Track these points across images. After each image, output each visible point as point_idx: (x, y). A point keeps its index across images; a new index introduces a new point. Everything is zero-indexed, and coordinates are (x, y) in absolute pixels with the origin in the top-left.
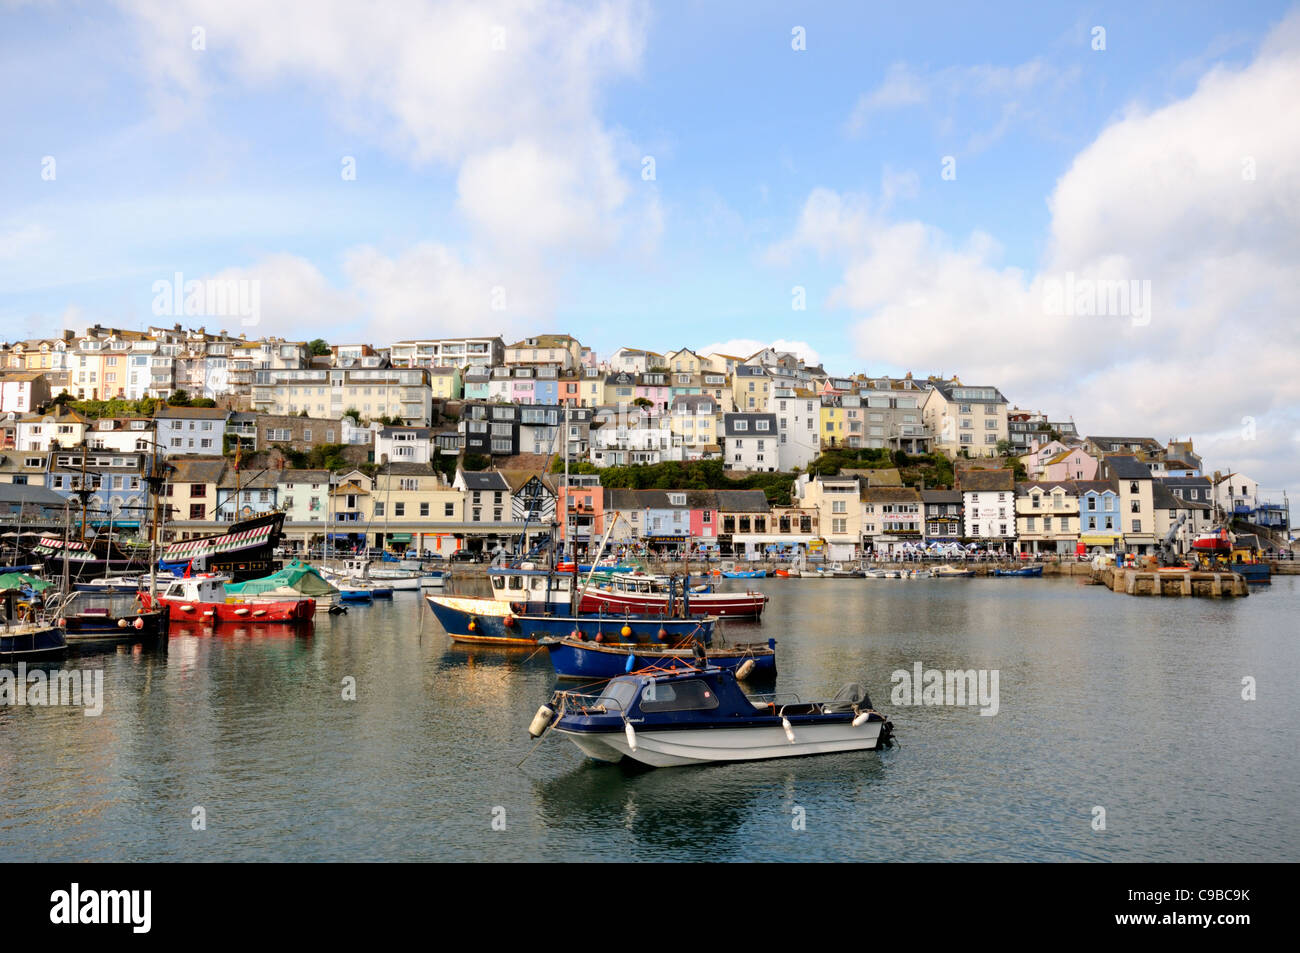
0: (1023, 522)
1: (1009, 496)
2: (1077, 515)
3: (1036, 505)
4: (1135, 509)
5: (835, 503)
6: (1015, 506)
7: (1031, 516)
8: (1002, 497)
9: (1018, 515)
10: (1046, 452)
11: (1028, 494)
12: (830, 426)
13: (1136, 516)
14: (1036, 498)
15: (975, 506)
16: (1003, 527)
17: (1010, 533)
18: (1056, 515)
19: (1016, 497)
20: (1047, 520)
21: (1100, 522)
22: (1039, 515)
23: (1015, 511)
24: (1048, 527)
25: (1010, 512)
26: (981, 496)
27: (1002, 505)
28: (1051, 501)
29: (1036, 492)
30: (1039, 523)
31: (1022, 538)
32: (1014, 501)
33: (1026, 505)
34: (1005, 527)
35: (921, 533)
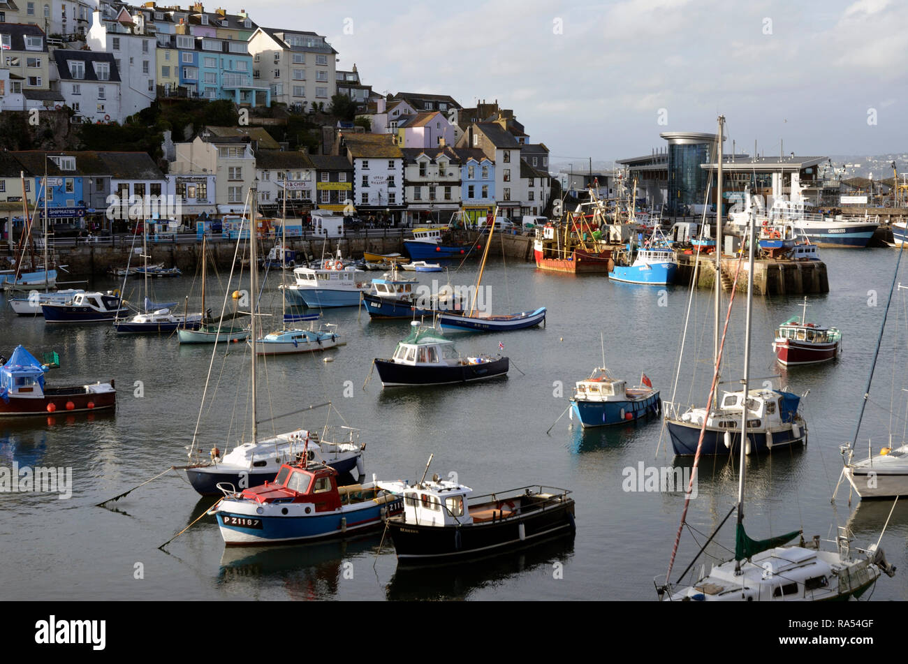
0: (411, 190)
1: (398, 164)
2: (459, 183)
3: (422, 173)
4: (506, 179)
5: (231, 169)
6: (404, 174)
7: (418, 185)
8: (391, 165)
9: (407, 183)
10: (395, 114)
11: (415, 162)
12: (166, 71)
13: (507, 185)
14: (423, 165)
15: (365, 173)
16: (392, 195)
17: (399, 201)
18: (441, 184)
19: (405, 165)
20: (432, 189)
21: (478, 191)
22: (426, 184)
23: (403, 179)
24: (432, 196)
25: (398, 182)
26: (371, 163)
27: (391, 173)
28: (437, 169)
29: (424, 160)
30: (425, 191)
31: (411, 207)
32: (403, 169)
33: (413, 173)
34: (394, 195)
35: (313, 203)
